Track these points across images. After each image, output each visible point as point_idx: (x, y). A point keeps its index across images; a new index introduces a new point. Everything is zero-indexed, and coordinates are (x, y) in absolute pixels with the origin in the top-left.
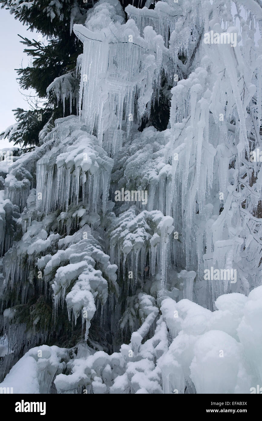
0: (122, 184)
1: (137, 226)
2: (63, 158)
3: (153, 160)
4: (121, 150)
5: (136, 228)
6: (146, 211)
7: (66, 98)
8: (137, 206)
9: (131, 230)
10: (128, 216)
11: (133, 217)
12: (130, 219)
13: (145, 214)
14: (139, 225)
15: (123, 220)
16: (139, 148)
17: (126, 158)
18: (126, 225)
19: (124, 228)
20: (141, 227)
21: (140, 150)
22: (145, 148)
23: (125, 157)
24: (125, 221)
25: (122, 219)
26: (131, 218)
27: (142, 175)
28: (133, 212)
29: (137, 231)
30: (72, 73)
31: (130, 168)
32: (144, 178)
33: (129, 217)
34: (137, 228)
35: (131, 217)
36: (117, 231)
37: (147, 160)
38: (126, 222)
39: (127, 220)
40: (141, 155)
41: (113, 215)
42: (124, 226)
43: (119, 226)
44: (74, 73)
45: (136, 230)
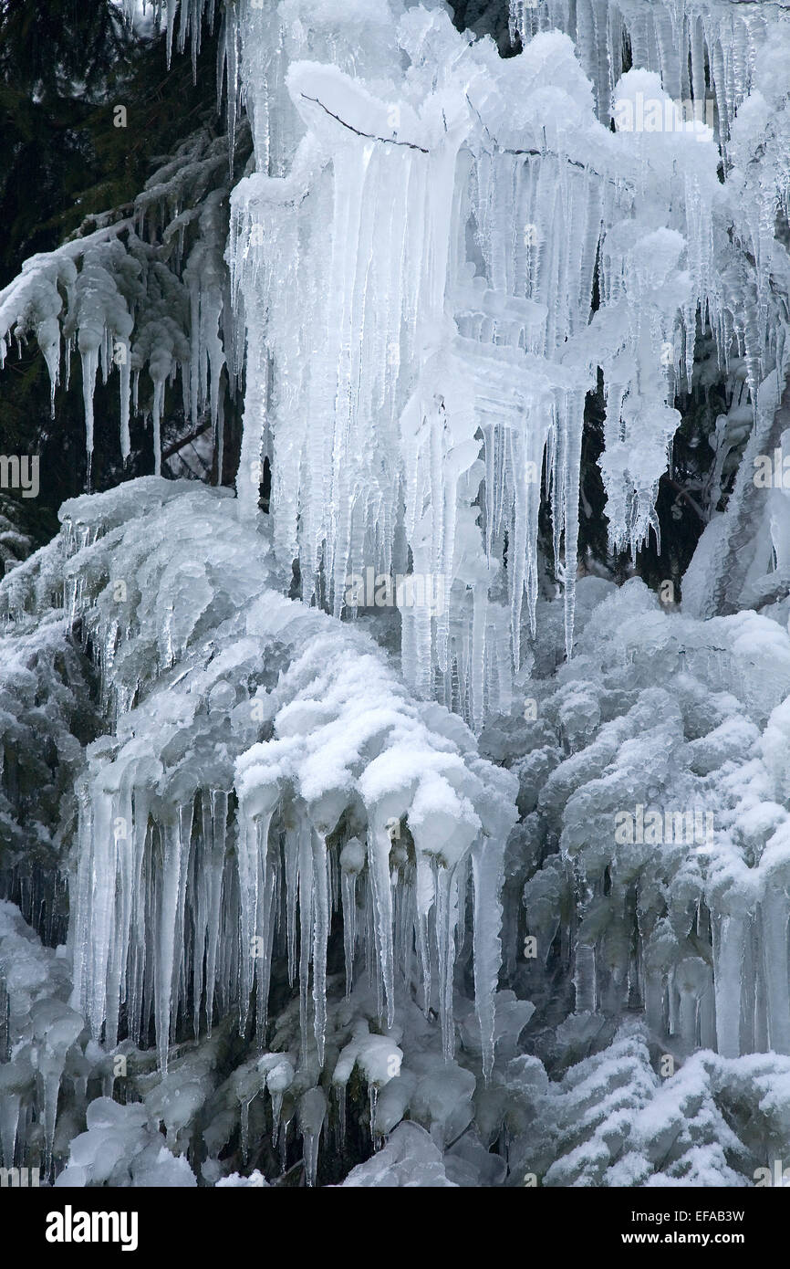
0: (552, 899)
1: (687, 1137)
2: (274, 771)
3: (702, 780)
4: (509, 713)
5: (686, 1147)
6: (707, 1055)
7: (99, 371)
8: (650, 1023)
9: (660, 1154)
10: (620, 1080)
11: (650, 1085)
12: (639, 1095)
13: (709, 1068)
14: (694, 1131)
15: (601, 1099)
16: (610, 708)
17: (544, 757)
18: (627, 1128)
19: (619, 1146)
20: (702, 1139)
21: (620, 722)
22: (641, 710)
23: (538, 754)
24: (617, 1107)
25: (597, 1096)
26: (642, 1090)
27: (669, 860)
28: (642, 1057)
29: (689, 1165)
30: (118, 227)
31: (591, 822)
32: (681, 877)
33: (632, 1087)
34: (688, 1146)
35: (639, 1084)
36: (584, 1162)
37: (669, 780)
38: (625, 1115)
39: (626, 1104)
40: (631, 751)
41: (533, 1069)
42: (616, 1134)
43: (587, 1132)
44: (132, 230)
45: (686, 1158)
